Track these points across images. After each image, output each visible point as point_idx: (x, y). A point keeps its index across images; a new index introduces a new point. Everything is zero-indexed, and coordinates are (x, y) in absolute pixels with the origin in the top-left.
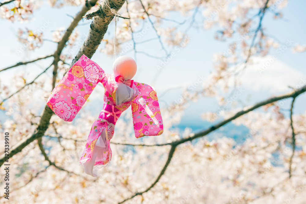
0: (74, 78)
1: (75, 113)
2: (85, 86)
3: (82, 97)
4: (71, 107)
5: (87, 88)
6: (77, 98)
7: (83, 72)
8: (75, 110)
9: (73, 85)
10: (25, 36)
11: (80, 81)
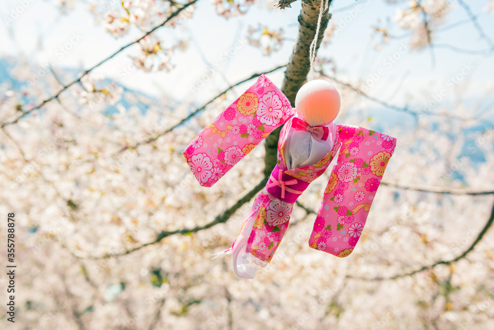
0: (236, 115)
1: (217, 174)
2: (252, 129)
3: (239, 150)
4: (214, 165)
5: (254, 133)
6: (227, 150)
7: (257, 104)
8: (218, 170)
9: (229, 127)
10: (256, 36)
11: (244, 121)
